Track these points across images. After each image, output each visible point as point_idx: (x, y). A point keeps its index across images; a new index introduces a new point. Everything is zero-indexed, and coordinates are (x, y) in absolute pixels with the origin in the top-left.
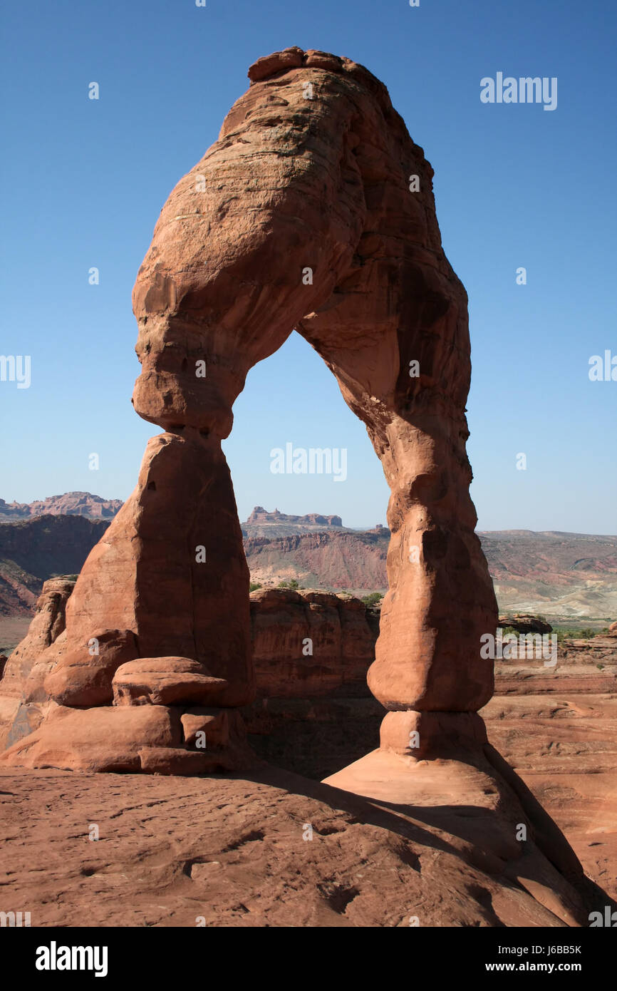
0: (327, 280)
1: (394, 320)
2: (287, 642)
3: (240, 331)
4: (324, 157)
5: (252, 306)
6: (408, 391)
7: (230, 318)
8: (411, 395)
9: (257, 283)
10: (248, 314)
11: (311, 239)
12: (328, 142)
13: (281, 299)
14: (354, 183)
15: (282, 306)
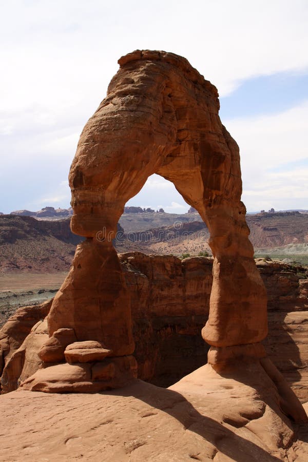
0: (159, 160)
1: (199, 167)
2: (204, 286)
3: (117, 191)
4: (150, 108)
5: (120, 181)
6: (210, 198)
7: (112, 186)
8: (211, 200)
9: (121, 171)
10: (119, 185)
11: (145, 148)
12: (153, 99)
13: (134, 176)
14: (169, 112)
15: (135, 178)
